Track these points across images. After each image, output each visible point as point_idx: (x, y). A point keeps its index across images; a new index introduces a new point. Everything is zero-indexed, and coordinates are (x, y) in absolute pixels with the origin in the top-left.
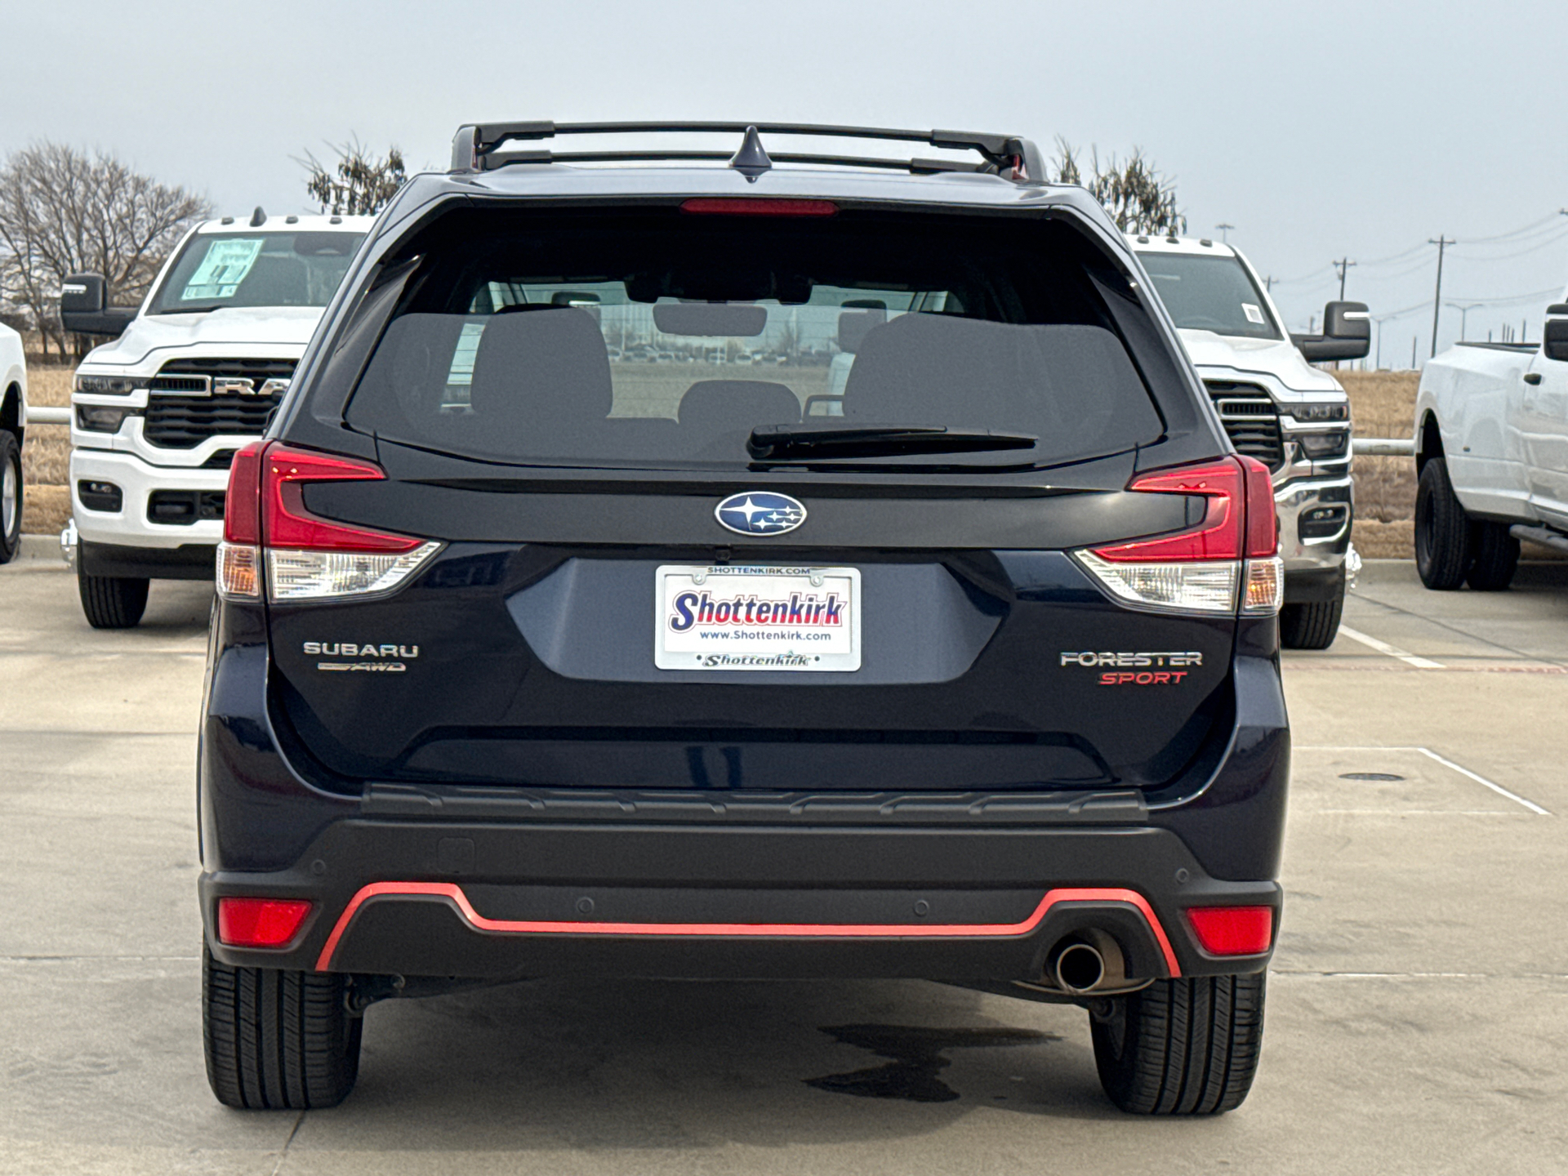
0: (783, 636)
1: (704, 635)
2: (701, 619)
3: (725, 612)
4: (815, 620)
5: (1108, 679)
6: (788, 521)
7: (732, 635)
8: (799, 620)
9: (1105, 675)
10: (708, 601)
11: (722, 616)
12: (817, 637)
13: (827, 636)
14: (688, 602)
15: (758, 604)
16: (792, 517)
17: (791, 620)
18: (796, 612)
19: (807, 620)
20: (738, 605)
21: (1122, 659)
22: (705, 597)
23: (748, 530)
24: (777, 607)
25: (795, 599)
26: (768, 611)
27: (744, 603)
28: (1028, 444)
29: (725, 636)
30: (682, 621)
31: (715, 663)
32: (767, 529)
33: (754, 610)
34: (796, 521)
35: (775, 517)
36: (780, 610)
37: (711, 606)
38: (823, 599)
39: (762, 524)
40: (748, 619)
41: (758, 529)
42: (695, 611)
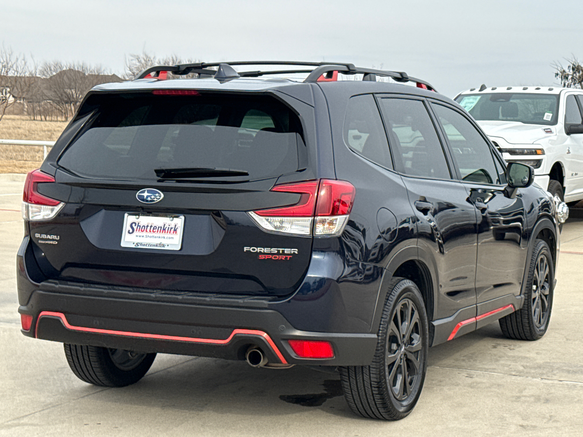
0: (160, 237)
1: (137, 236)
2: (136, 231)
3: (143, 229)
4: (170, 233)
5: (262, 257)
6: (157, 198)
7: (145, 236)
8: (165, 232)
9: (260, 256)
10: (139, 225)
11: (143, 230)
12: (170, 238)
13: (172, 238)
14: (134, 225)
15: (153, 226)
16: (158, 197)
17: (163, 232)
18: (164, 230)
19: (167, 232)
20: (147, 226)
21: (266, 250)
22: (139, 223)
24: (159, 227)
25: (165, 225)
26: (156, 229)
27: (150, 226)
28: (246, 174)
29: (143, 236)
30: (131, 231)
31: (138, 245)
32: (151, 201)
33: (152, 228)
34: (159, 199)
35: (153, 197)
36: (160, 228)
37: (140, 226)
38: (173, 226)
39: (149, 199)
40: (150, 231)
42: (135, 228)
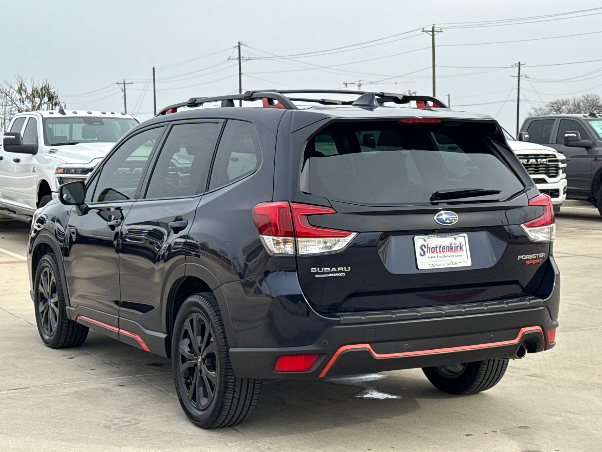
0: (449, 256)
1: (429, 258)
2: (427, 252)
3: (433, 250)
4: (457, 251)
5: (527, 263)
7: (436, 257)
8: (453, 251)
10: (429, 247)
12: (458, 256)
13: (461, 255)
14: (423, 247)
15: (442, 246)
16: (455, 219)
17: (451, 251)
18: (452, 249)
19: (455, 251)
20: (437, 247)
21: (531, 257)
22: (427, 245)
23: (444, 223)
24: (447, 247)
25: (451, 244)
26: (445, 249)
27: (438, 246)
28: (499, 192)
30: (423, 254)
31: (434, 266)
33: (441, 248)
35: (451, 219)
36: (448, 248)
37: (429, 248)
38: (458, 244)
39: (448, 221)
40: (440, 252)
41: (447, 223)
42: (425, 250)
